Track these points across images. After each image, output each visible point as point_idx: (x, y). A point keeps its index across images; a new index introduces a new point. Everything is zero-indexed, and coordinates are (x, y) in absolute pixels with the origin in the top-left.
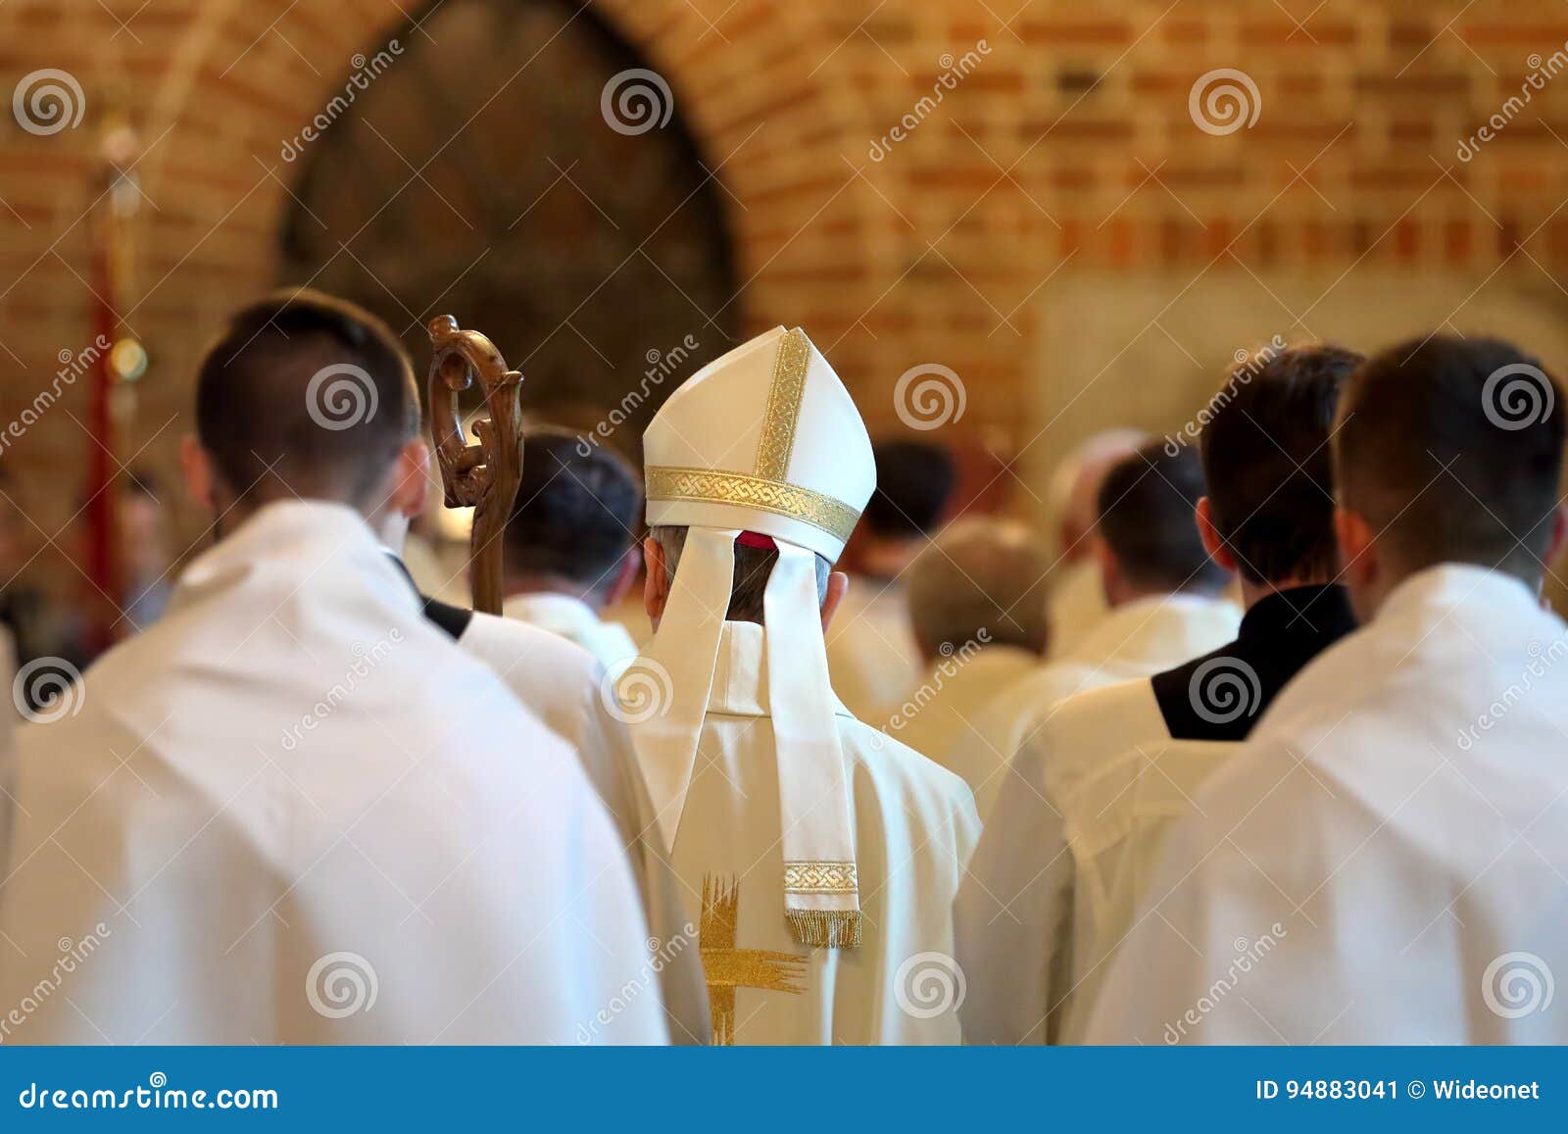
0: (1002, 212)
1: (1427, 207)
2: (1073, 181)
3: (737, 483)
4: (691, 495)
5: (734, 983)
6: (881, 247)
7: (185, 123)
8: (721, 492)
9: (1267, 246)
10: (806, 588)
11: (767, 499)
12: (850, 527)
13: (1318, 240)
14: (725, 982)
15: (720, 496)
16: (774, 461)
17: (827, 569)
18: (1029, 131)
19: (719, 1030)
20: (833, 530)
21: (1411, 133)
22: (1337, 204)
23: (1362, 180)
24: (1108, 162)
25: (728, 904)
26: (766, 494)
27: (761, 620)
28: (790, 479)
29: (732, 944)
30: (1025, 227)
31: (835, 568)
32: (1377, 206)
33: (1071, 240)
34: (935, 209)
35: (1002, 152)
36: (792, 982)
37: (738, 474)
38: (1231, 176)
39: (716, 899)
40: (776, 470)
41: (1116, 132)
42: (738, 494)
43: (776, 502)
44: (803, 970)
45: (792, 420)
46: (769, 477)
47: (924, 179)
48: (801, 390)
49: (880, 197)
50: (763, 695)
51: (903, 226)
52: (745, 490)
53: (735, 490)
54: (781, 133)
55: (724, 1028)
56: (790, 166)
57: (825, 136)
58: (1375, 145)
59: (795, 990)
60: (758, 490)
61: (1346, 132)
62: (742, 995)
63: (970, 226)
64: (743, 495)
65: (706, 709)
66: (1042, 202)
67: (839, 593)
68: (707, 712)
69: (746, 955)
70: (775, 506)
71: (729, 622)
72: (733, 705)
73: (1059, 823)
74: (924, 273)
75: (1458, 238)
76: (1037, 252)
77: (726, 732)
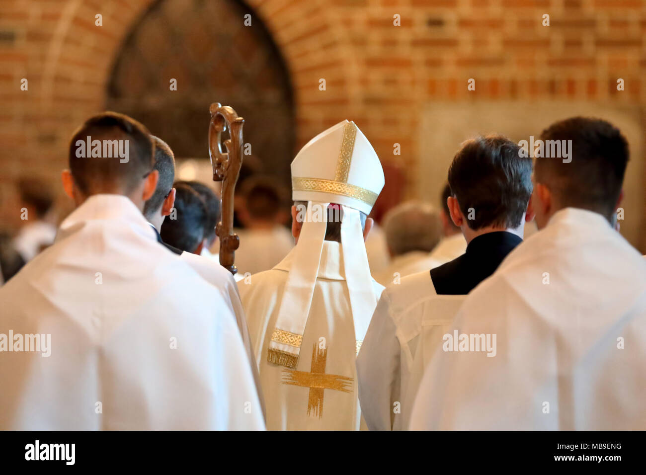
0: (404, 76)
1: (580, 75)
2: (433, 63)
3: (328, 184)
4: (310, 189)
5: (324, 387)
6: (355, 91)
7: (67, 40)
8: (321, 187)
9: (513, 90)
10: (357, 226)
11: (339, 190)
12: (374, 200)
13: (534, 87)
14: (320, 387)
15: (321, 189)
16: (343, 174)
17: (365, 217)
18: (416, 43)
19: (317, 406)
20: (367, 202)
21: (573, 44)
22: (543, 73)
23: (552, 63)
24: (448, 56)
25: (323, 355)
26: (339, 188)
27: (339, 240)
28: (349, 181)
29: (324, 372)
30: (413, 83)
31: (368, 217)
32: (560, 74)
33: (433, 88)
34: (376, 75)
35: (404, 51)
36: (346, 388)
37: (328, 180)
38: (499, 62)
39: (318, 354)
40: (343, 179)
41: (451, 43)
42: (328, 188)
43: (343, 191)
44: (351, 383)
45: (349, 159)
46: (341, 181)
47: (372, 63)
48: (353, 146)
49: (353, 70)
50: (342, 271)
51: (364, 82)
52: (331, 187)
53: (328, 186)
54: (313, 44)
55: (319, 405)
56: (318, 57)
57: (330, 45)
58: (558, 49)
59: (347, 391)
60: (336, 186)
61: (546, 43)
62: (327, 392)
63: (390, 82)
64: (330, 188)
65: (317, 276)
66: (421, 72)
67: (370, 227)
68: (317, 278)
69: (329, 376)
70: (343, 193)
71: (326, 241)
72: (328, 275)
73: (394, 329)
74: (371, 101)
75: (592, 87)
76: (419, 93)
77: (324, 286)
